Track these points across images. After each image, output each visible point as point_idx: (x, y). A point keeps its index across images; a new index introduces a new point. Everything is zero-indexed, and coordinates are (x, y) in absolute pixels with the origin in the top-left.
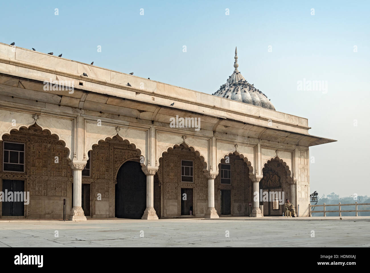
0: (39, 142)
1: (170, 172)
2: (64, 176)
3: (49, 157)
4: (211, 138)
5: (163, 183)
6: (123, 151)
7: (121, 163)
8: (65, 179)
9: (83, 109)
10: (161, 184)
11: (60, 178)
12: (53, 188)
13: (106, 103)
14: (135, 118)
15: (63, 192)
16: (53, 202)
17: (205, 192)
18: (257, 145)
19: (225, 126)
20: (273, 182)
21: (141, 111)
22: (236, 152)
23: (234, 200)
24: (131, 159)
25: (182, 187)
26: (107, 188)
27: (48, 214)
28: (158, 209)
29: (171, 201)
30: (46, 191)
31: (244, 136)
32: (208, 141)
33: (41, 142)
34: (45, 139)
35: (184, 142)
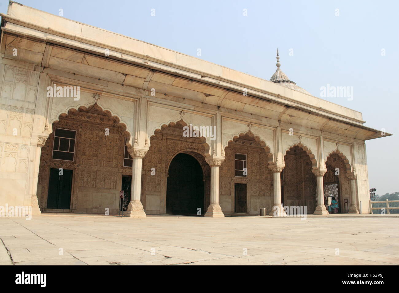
0: (92, 129)
1: (224, 166)
2: (115, 167)
3: (100, 145)
4: (277, 128)
6: (176, 142)
7: (174, 155)
8: (116, 170)
9: (147, 90)
11: (110, 169)
12: (102, 179)
13: (172, 85)
14: (200, 102)
15: (113, 185)
16: (102, 195)
17: (258, 188)
18: (319, 137)
19: (290, 115)
21: (207, 95)
22: (300, 144)
23: (287, 197)
24: (184, 150)
25: (236, 182)
26: (158, 181)
27: (96, 208)
29: (224, 197)
30: (94, 182)
31: (308, 127)
32: (273, 130)
33: (94, 129)
34: (98, 127)
35: (250, 131)
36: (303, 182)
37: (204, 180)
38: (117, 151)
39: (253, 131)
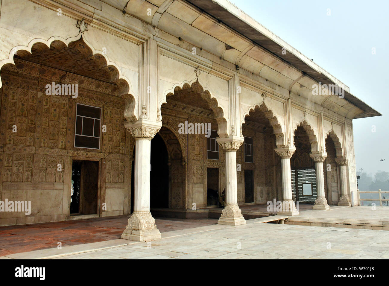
0: (25, 86)
1: (196, 146)
2: (62, 148)
3: (39, 114)
4: (287, 100)
5: (187, 160)
8: (63, 153)
9: (157, 28)
10: (185, 162)
11: (55, 151)
12: (43, 167)
13: (191, 25)
14: (218, 57)
15: (59, 176)
16: (42, 194)
18: (320, 114)
19: (301, 85)
20: (302, 161)
21: (228, 47)
22: (305, 121)
25: (208, 166)
26: (122, 168)
29: (197, 186)
30: (30, 174)
32: (284, 103)
33: (28, 87)
34: (35, 84)
37: (170, 164)
38: (65, 123)
39: (267, 104)
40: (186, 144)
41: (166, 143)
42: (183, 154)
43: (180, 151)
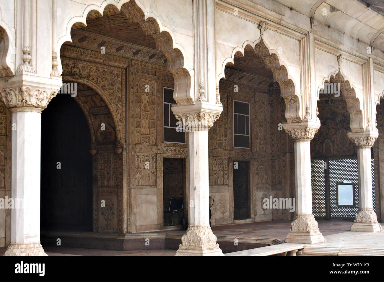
1: (142, 118)
4: (306, 35)
5: (126, 145)
10: (122, 147)
18: (368, 60)
19: (332, 7)
20: (337, 145)
22: (339, 73)
23: (257, 185)
25: (165, 156)
28: (113, 214)
29: (144, 191)
31: (353, 38)
32: (299, 41)
35: (262, 42)
36: (286, 153)
37: (94, 152)
39: (267, 42)
40: (124, 116)
41: (86, 113)
42: (118, 133)
43: (112, 127)
